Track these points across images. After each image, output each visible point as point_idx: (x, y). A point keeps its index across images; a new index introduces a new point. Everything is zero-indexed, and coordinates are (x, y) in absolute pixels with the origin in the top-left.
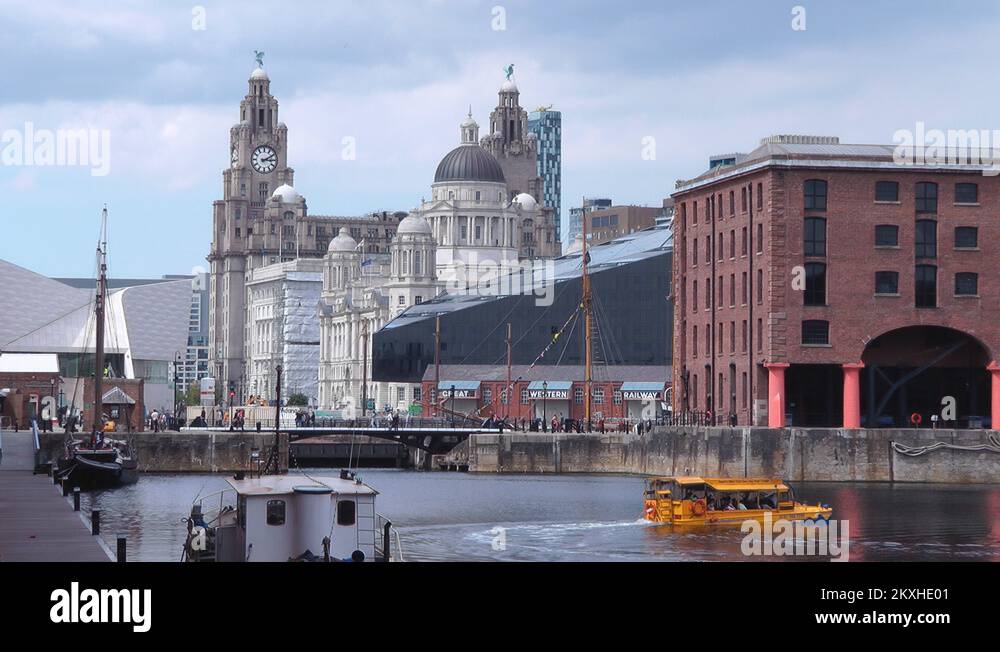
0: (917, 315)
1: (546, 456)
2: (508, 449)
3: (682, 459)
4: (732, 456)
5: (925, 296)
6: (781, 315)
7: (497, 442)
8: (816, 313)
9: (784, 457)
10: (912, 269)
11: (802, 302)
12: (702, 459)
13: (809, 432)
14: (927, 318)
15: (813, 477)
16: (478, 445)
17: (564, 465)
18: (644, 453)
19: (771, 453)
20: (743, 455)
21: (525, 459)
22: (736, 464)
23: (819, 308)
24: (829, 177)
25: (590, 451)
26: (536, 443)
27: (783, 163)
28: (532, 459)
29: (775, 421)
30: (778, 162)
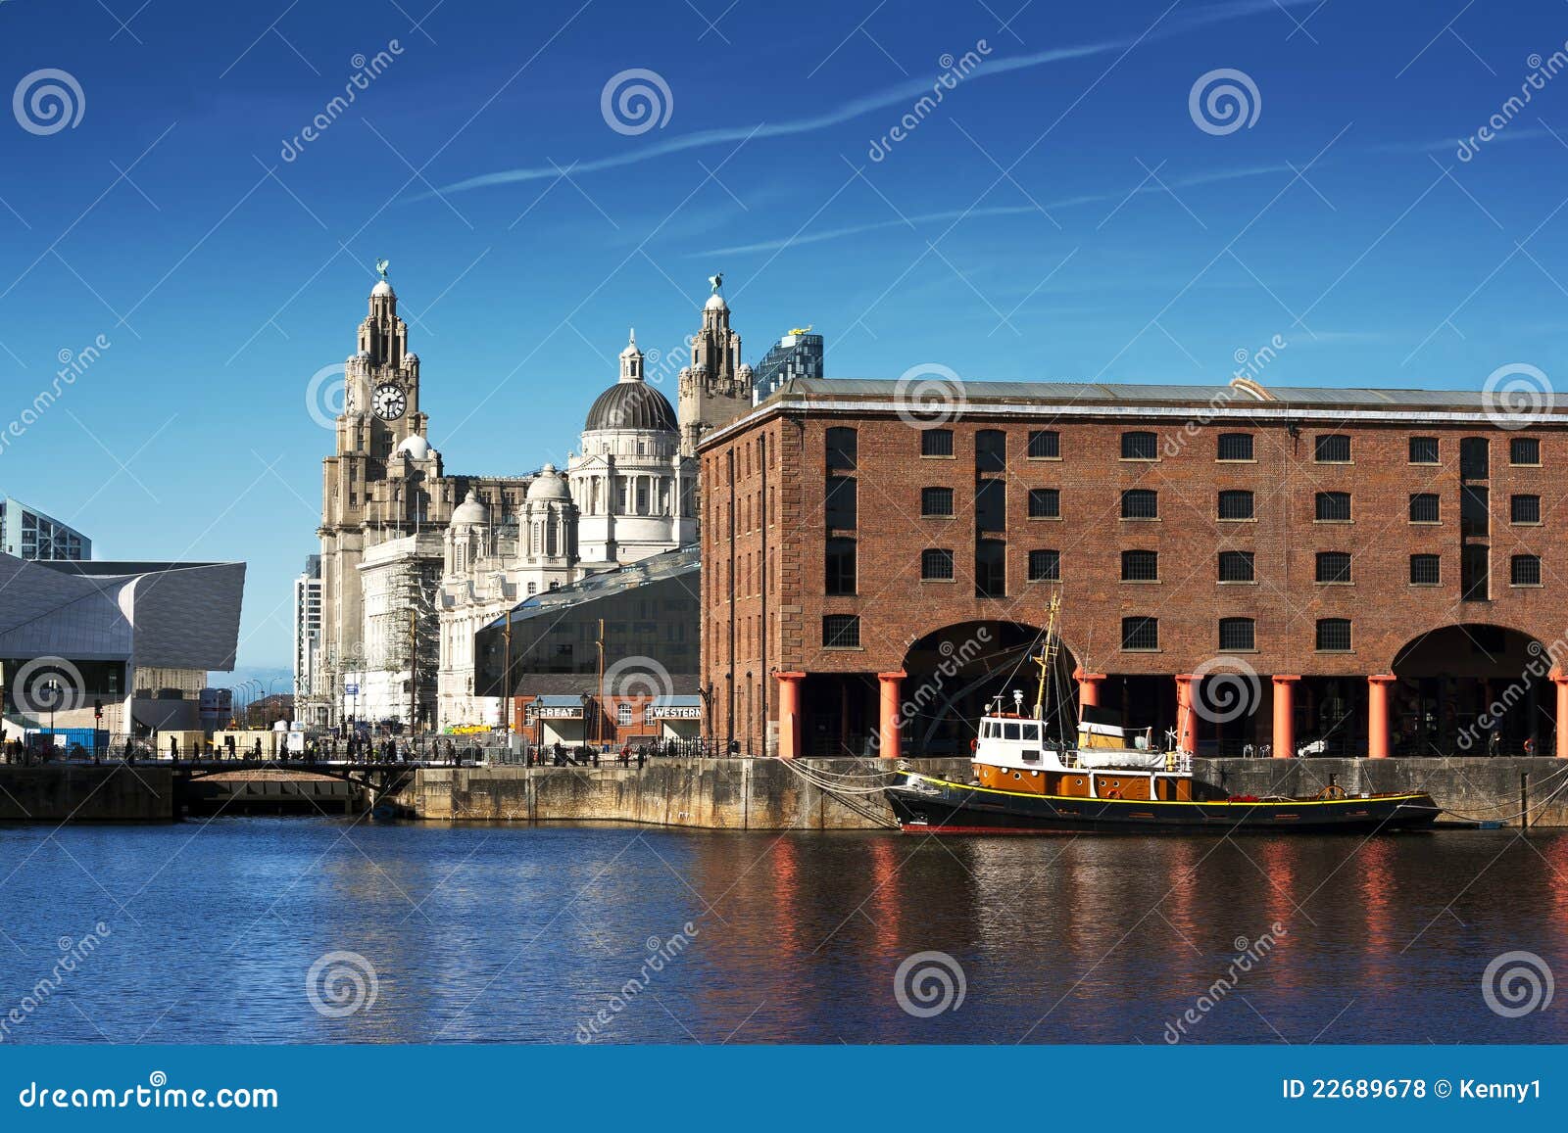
0: (979, 606)
1: (516, 797)
2: (465, 789)
3: (676, 801)
4: (728, 798)
5: (990, 581)
6: (794, 609)
7: (450, 779)
8: (841, 605)
9: (798, 797)
10: (971, 547)
11: (823, 590)
12: (695, 800)
13: (831, 764)
14: (994, 610)
15: (837, 823)
16: (425, 784)
17: (540, 810)
18: (639, 794)
19: (781, 793)
20: (743, 794)
21: (488, 801)
22: (733, 808)
23: (846, 600)
24: (859, 424)
25: (575, 791)
26: (502, 782)
27: (798, 406)
28: (497, 803)
29: (787, 750)
30: (791, 405)
